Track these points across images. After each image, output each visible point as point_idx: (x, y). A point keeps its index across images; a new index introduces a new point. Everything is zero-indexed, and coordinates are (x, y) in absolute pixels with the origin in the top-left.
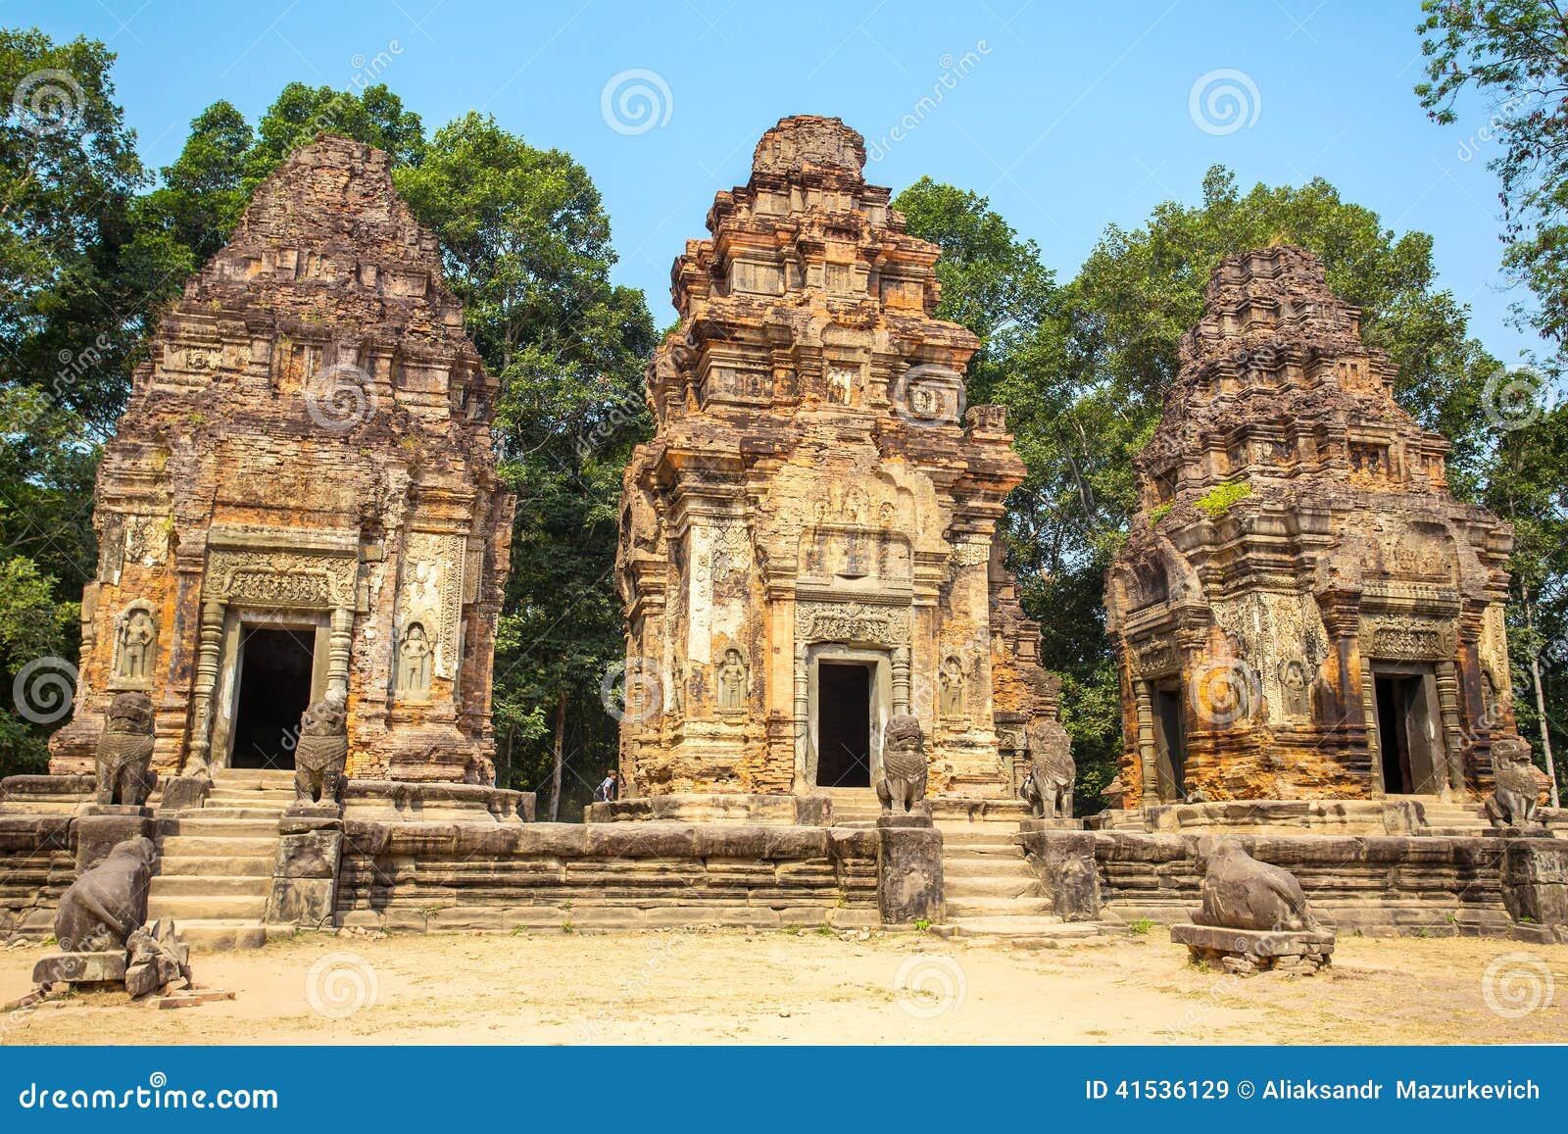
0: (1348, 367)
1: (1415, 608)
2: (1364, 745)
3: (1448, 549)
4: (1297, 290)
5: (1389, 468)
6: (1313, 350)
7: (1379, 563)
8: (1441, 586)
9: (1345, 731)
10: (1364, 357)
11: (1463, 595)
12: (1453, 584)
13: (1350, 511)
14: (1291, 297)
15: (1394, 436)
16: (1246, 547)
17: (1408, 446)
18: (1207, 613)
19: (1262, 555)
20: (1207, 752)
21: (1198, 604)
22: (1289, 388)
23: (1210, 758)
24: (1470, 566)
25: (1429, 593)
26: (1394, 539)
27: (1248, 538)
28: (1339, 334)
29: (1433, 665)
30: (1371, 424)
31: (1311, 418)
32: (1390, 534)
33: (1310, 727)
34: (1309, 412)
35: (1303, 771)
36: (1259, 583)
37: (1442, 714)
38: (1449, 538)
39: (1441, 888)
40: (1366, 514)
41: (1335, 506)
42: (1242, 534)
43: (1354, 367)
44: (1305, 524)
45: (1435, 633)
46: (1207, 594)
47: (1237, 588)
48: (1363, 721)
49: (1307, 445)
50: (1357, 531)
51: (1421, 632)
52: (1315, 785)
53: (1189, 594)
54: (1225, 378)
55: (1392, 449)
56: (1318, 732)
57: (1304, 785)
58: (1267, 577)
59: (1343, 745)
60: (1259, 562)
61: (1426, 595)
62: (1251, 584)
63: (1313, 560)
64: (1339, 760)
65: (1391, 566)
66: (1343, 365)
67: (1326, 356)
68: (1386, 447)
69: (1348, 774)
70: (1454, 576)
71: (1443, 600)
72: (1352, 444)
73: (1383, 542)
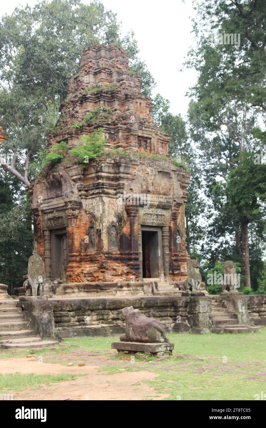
0: (138, 104)
1: (158, 206)
2: (137, 259)
3: (170, 182)
4: (119, 66)
5: (151, 147)
6: (126, 95)
7: (147, 187)
8: (167, 197)
9: (131, 254)
10: (144, 100)
11: (175, 201)
12: (171, 196)
13: (138, 165)
14: (117, 70)
15: (154, 135)
16: (99, 178)
17: (159, 139)
18: (80, 204)
19: (104, 181)
20: (76, 262)
21: (76, 200)
22: (116, 110)
23: (78, 264)
24: (177, 189)
25: (163, 199)
26: (153, 178)
27: (100, 174)
28: (135, 89)
29: (161, 227)
30: (146, 129)
31: (125, 124)
32: (151, 175)
33: (118, 252)
34: (124, 122)
35: (115, 270)
36: (103, 193)
37: (163, 247)
38: (171, 178)
39: (167, 316)
40: (144, 167)
41: (133, 163)
42: (97, 172)
43: (140, 103)
44: (122, 169)
45: (163, 215)
46: (80, 196)
47: (93, 194)
48: (137, 250)
49: (123, 135)
50: (140, 173)
51: (159, 215)
52: (119, 275)
53: (74, 195)
54: (90, 102)
55: (152, 140)
56: (120, 254)
57: (116, 276)
58: (106, 190)
59: (130, 259)
60: (103, 184)
61: (162, 200)
62: (99, 193)
63: (123, 184)
64: (128, 265)
65: (151, 188)
66: (137, 102)
67: (131, 98)
68: (150, 139)
69: (131, 271)
70: (172, 193)
71: (168, 202)
72: (139, 137)
73: (149, 178)
